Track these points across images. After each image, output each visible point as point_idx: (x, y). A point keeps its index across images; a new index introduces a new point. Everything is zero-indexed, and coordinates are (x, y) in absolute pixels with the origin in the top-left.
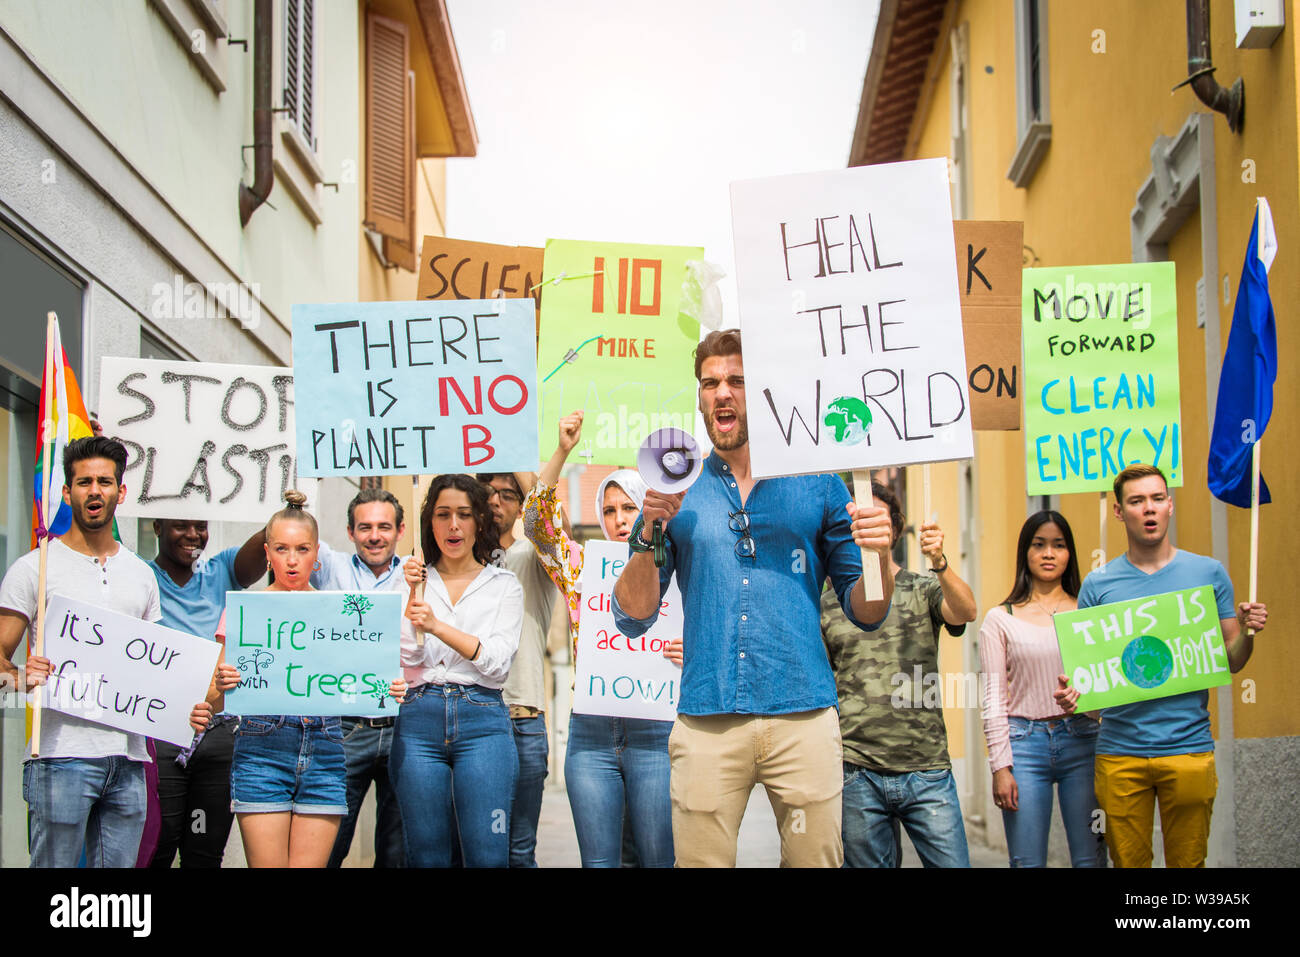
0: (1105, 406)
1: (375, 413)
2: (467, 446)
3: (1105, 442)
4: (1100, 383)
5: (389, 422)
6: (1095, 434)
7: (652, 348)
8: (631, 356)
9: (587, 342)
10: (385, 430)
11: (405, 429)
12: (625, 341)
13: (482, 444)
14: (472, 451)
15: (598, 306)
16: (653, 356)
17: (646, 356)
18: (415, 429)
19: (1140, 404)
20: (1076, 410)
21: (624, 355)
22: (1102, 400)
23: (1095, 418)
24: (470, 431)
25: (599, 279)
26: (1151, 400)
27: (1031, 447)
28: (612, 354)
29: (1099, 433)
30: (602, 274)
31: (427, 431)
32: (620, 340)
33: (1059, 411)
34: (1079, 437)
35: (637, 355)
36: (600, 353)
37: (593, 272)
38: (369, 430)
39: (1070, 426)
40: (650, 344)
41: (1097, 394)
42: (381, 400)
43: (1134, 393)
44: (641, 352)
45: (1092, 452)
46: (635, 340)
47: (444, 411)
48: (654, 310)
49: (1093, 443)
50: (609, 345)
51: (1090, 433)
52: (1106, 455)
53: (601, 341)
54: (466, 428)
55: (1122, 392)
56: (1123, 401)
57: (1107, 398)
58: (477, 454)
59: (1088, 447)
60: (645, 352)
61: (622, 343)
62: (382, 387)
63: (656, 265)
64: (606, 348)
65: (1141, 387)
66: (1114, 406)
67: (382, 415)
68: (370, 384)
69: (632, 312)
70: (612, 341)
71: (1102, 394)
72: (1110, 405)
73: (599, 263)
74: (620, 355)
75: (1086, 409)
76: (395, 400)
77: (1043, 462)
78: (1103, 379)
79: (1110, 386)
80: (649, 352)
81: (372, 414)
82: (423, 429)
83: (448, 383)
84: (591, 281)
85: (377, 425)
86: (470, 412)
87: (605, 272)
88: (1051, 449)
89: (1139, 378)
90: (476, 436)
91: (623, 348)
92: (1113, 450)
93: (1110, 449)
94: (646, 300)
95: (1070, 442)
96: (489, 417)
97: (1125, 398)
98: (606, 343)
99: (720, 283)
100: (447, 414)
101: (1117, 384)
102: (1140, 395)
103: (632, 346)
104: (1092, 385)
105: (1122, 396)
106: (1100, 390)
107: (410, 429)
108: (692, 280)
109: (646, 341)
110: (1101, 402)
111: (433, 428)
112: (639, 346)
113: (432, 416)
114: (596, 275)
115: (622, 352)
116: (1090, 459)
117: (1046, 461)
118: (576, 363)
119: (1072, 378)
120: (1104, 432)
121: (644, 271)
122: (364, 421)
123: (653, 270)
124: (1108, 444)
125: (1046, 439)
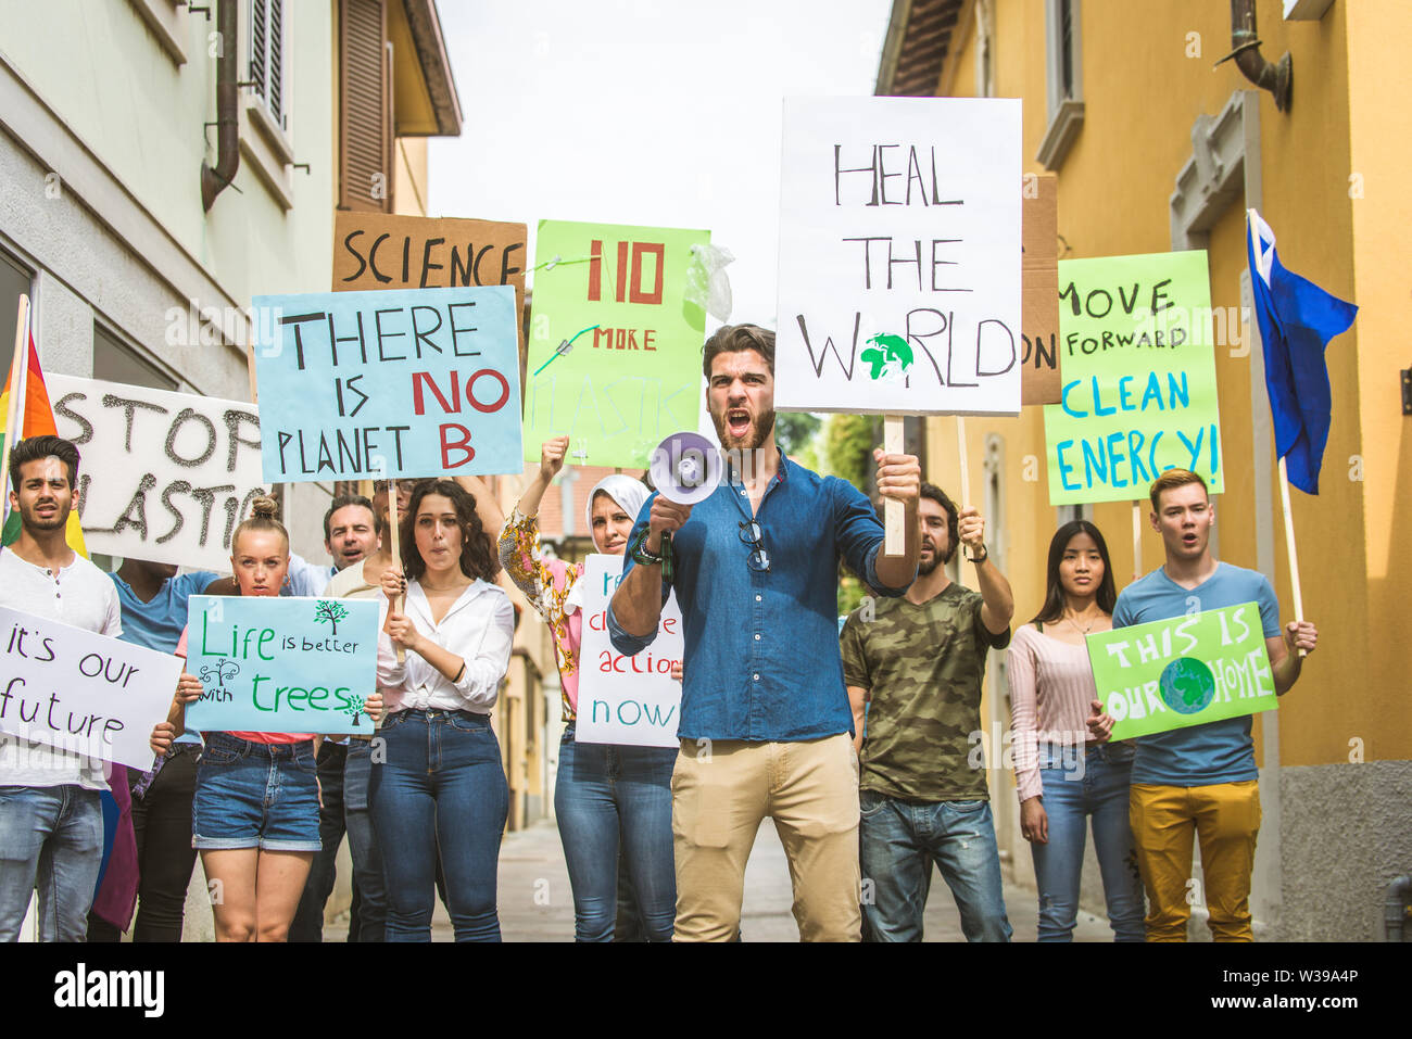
0: (1133, 407)
1: (345, 412)
2: (446, 448)
3: (1135, 447)
4: (1127, 384)
5: (361, 421)
6: (1123, 438)
7: (653, 340)
8: (630, 348)
9: (582, 333)
10: (357, 430)
11: (378, 429)
12: (624, 331)
13: (461, 445)
14: (450, 452)
15: (594, 294)
16: (654, 349)
17: (646, 348)
18: (388, 429)
19: (1173, 404)
20: (1100, 412)
21: (623, 347)
22: (1129, 401)
23: (1122, 421)
24: (448, 431)
25: (596, 264)
26: (1185, 400)
27: (1052, 453)
28: (609, 346)
29: (1127, 438)
30: (599, 259)
31: (401, 431)
32: (619, 331)
33: (1082, 414)
34: (1105, 441)
35: (636, 348)
36: (596, 344)
37: (588, 256)
38: (339, 431)
39: (1095, 430)
40: (650, 336)
41: (1124, 394)
42: (351, 400)
43: (1165, 394)
44: (641, 344)
45: (1120, 458)
46: (634, 331)
47: (420, 409)
48: (656, 298)
49: (1121, 447)
50: (606, 335)
51: (1118, 437)
52: (1136, 461)
53: (597, 331)
54: (443, 428)
55: (1152, 392)
56: (1153, 402)
57: (1136, 398)
58: (456, 455)
59: (1115, 453)
60: (646, 344)
61: (621, 334)
62: (352, 384)
63: (659, 249)
64: (603, 339)
65: (1173, 385)
66: (1143, 408)
67: (352, 415)
68: (338, 381)
69: (631, 301)
70: (609, 332)
71: (1129, 394)
72: (1139, 407)
73: (596, 246)
74: (618, 347)
75: (1112, 411)
76: (366, 398)
77: (1066, 469)
78: (1130, 379)
79: (1138, 387)
80: (650, 344)
81: (342, 413)
82: (398, 429)
83: (422, 378)
84: (587, 266)
85: (348, 426)
86: (448, 410)
87: (602, 256)
88: (1074, 456)
89: (1170, 376)
90: (454, 436)
91: (621, 339)
92: (1144, 455)
94: (647, 286)
95: (1095, 447)
96: (468, 415)
97: (1155, 399)
98: (603, 334)
99: (728, 269)
100: (423, 413)
101: (1145, 383)
102: (1172, 395)
103: (631, 338)
104: (1118, 385)
105: (1152, 396)
106: (1126, 391)
107: (383, 429)
108: (698, 265)
109: (647, 332)
110: (1128, 403)
111: (408, 428)
112: (639, 337)
113: (406, 415)
114: (592, 260)
115: (620, 343)
116: (1119, 465)
117: (1069, 468)
118: (570, 355)
119: (1094, 378)
120: (1133, 435)
121: (645, 255)
122: (331, 423)
123: (654, 255)
124: (1138, 449)
125: (1069, 444)
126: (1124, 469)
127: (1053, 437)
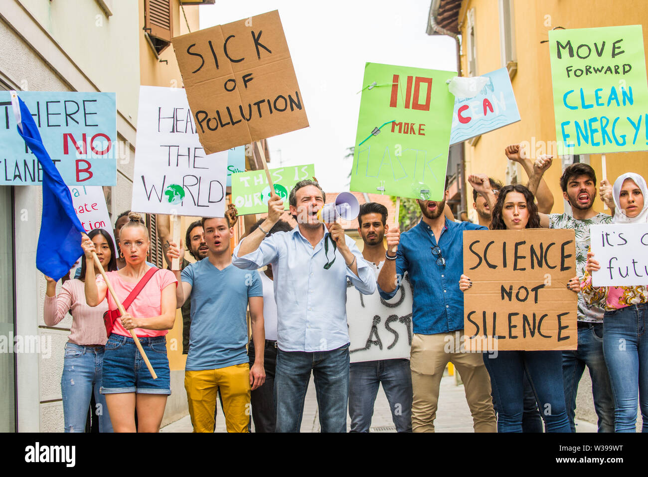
0: (602, 104)
3: (604, 125)
4: (600, 93)
6: (598, 120)
7: (423, 130)
8: (411, 133)
9: (386, 124)
12: (408, 124)
15: (393, 104)
16: (424, 134)
17: (419, 133)
19: (624, 104)
20: (584, 107)
21: (407, 133)
22: (600, 101)
23: (596, 112)
25: (395, 88)
26: (631, 101)
27: (558, 128)
28: (400, 132)
29: (599, 120)
30: (397, 85)
32: (405, 124)
33: (575, 108)
34: (587, 123)
35: (414, 133)
36: (393, 130)
37: (391, 83)
39: (582, 116)
40: (422, 127)
43: (620, 98)
44: (417, 131)
45: (596, 131)
46: (414, 124)
48: (426, 107)
49: (596, 125)
50: (399, 126)
51: (594, 120)
53: (394, 123)
55: (613, 96)
56: (613, 102)
57: (604, 100)
59: (593, 128)
60: (419, 131)
61: (406, 126)
63: (429, 81)
64: (397, 128)
65: (625, 94)
66: (608, 105)
69: (413, 108)
70: (400, 124)
71: (600, 98)
72: (606, 104)
73: (396, 78)
74: (404, 133)
75: (591, 106)
77: (566, 136)
78: (601, 90)
79: (605, 94)
80: (422, 132)
84: (390, 89)
87: (399, 83)
88: (571, 129)
89: (623, 89)
91: (407, 129)
92: (609, 129)
93: (606, 129)
94: (422, 101)
95: (582, 125)
97: (615, 100)
98: (397, 125)
101: (610, 92)
102: (624, 98)
103: (412, 128)
104: (594, 93)
105: (613, 99)
106: (599, 96)
109: (420, 125)
110: (600, 102)
112: (416, 128)
114: (393, 85)
115: (406, 131)
116: (595, 135)
117: (568, 136)
118: (378, 136)
119: (581, 89)
120: (603, 119)
121: (421, 84)
123: (426, 84)
124: (606, 126)
125: (568, 123)
126: (598, 137)
127: (559, 118)
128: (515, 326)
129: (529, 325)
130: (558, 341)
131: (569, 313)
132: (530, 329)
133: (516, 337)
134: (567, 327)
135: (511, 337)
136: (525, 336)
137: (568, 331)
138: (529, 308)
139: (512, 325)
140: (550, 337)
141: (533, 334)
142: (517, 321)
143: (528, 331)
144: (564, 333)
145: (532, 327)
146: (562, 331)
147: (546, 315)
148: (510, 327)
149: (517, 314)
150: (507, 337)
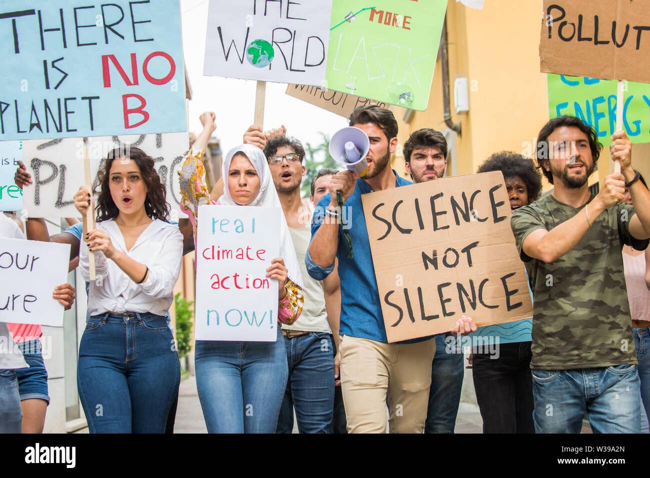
1: (50, 86)
2: (127, 112)
5: (63, 93)
10: (59, 100)
11: (75, 99)
13: (139, 110)
14: (130, 116)
18: (83, 98)
24: (129, 99)
31: (93, 101)
38: (45, 101)
42: (55, 76)
47: (107, 83)
54: (125, 97)
58: (135, 118)
62: (56, 64)
67: (56, 88)
68: (45, 62)
76: (66, 75)
81: (48, 87)
82: (90, 99)
83: (109, 59)
85: (52, 96)
86: (128, 83)
90: (133, 103)
96: (144, 87)
100: (110, 86)
107: (79, 98)
111: (98, 98)
113: (97, 88)
122: (41, 94)
128: (449, 300)
129: (467, 295)
130: (509, 310)
131: (515, 273)
132: (469, 300)
133: (452, 314)
134: (515, 291)
135: (445, 314)
136: (464, 310)
137: (518, 296)
138: (462, 274)
139: (444, 299)
140: (497, 307)
141: (474, 306)
142: (451, 292)
143: (467, 304)
144: (514, 300)
145: (471, 297)
146: (511, 297)
147: (486, 280)
148: (443, 302)
149: (448, 284)
150: (441, 314)
